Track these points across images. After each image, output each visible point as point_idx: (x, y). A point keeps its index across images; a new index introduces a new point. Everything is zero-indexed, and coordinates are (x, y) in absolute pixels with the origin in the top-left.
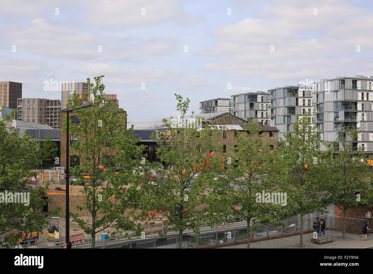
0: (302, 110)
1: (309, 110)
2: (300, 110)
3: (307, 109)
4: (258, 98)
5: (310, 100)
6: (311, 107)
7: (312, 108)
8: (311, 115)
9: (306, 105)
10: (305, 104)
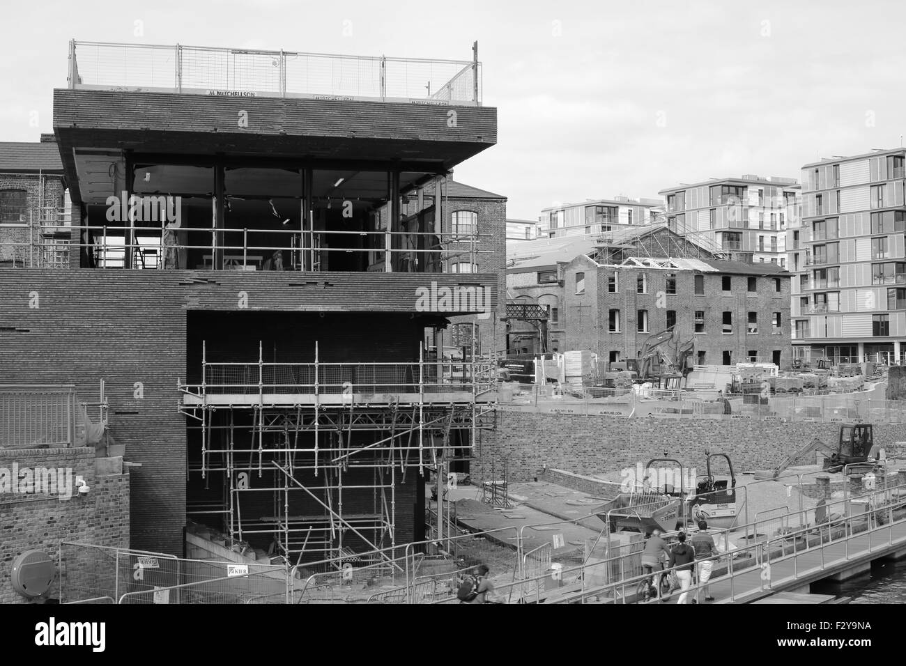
0: (758, 240)
1: (774, 239)
2: (753, 238)
3: (767, 237)
4: (621, 213)
5: (775, 214)
6: (777, 231)
7: (780, 236)
8: (778, 253)
9: (766, 227)
10: (764, 225)
